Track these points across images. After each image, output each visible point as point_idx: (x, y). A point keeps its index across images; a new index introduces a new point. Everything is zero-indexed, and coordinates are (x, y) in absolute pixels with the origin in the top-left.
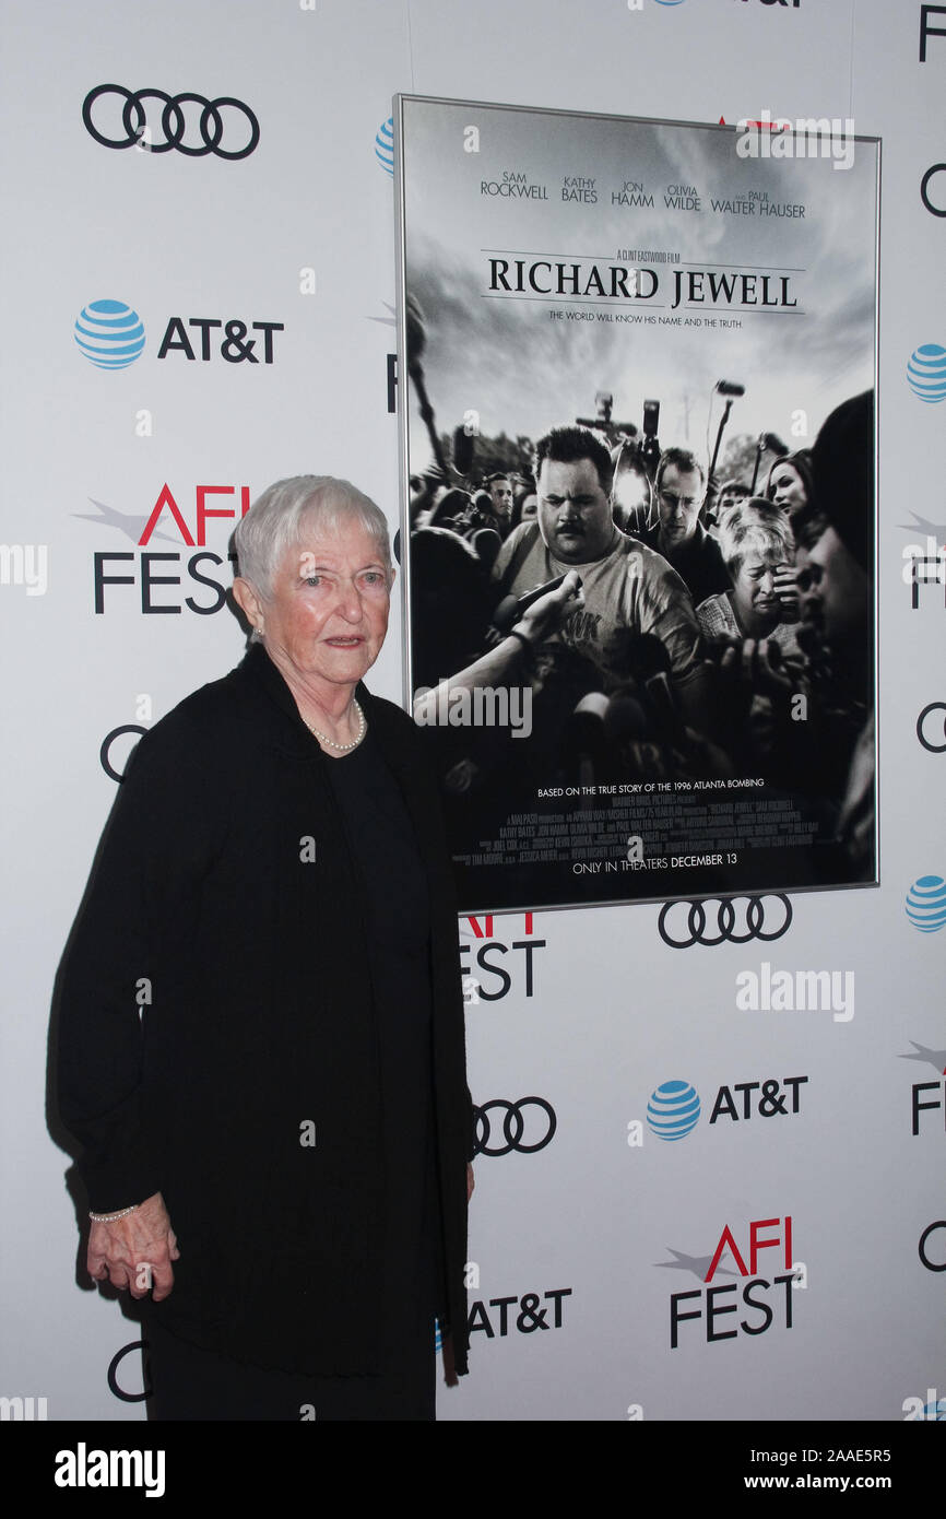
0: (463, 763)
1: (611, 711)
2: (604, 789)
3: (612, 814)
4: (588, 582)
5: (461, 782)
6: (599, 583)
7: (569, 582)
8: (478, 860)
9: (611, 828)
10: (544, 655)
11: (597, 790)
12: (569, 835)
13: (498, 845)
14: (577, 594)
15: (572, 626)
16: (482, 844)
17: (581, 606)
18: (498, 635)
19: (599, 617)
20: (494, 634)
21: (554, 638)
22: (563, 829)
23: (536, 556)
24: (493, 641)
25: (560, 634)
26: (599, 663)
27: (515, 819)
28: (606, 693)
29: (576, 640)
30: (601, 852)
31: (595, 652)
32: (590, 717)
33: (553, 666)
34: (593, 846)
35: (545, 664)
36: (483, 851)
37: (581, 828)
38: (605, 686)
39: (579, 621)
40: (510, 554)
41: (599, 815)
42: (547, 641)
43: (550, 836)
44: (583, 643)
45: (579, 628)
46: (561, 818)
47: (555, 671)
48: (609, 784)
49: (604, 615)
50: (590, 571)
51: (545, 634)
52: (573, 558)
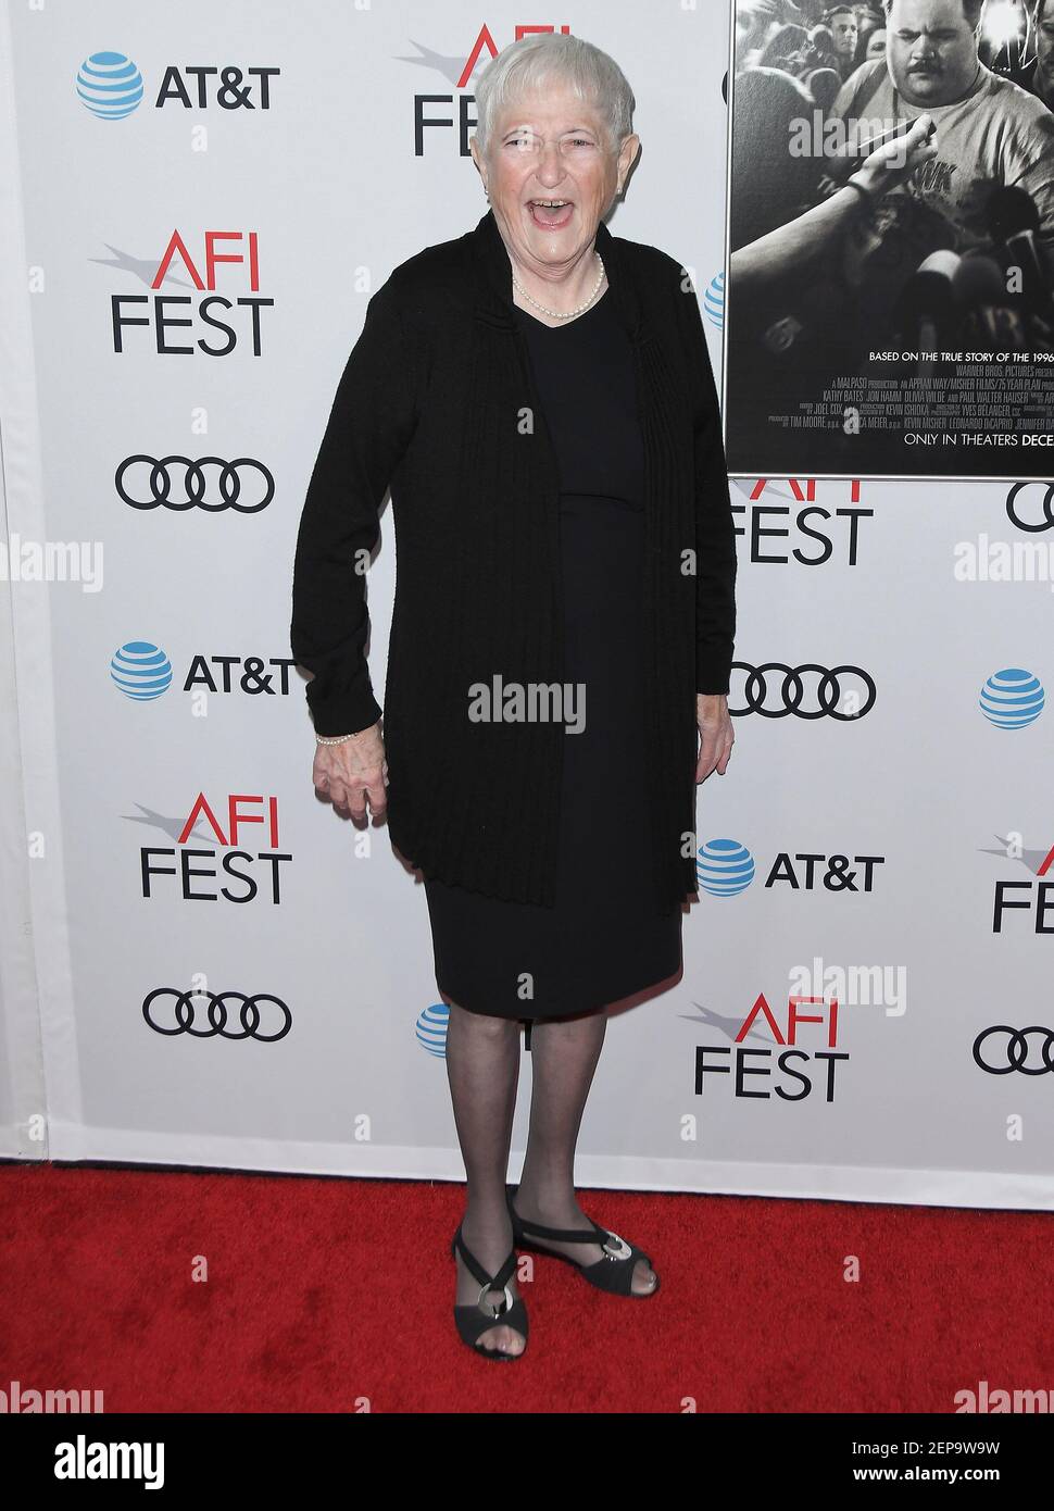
0: (786, 320)
1: (962, 272)
2: (947, 356)
3: (955, 384)
4: (942, 128)
5: (782, 340)
6: (956, 129)
7: (920, 127)
8: (796, 422)
9: (953, 398)
10: (886, 208)
11: (939, 357)
12: (903, 402)
13: (821, 408)
14: (928, 141)
15: (920, 177)
16: (802, 406)
17: (935, 155)
18: (832, 184)
19: (953, 168)
20: (827, 183)
21: (898, 190)
22: (897, 396)
23: (882, 97)
24: (825, 192)
25: (905, 185)
26: (950, 219)
27: (842, 383)
28: (958, 252)
29: (925, 192)
30: (939, 424)
31: (947, 207)
32: (937, 277)
33: (897, 220)
34: (931, 416)
35: (887, 217)
36: (803, 413)
37: (917, 397)
38: (956, 245)
39: (929, 171)
40: (852, 96)
41: (939, 383)
42: (889, 193)
43: (879, 402)
44: (933, 195)
45: (928, 179)
46: (894, 384)
47: (897, 225)
48: (954, 352)
49: (960, 165)
50: (947, 115)
51: (888, 185)
52: (927, 101)
